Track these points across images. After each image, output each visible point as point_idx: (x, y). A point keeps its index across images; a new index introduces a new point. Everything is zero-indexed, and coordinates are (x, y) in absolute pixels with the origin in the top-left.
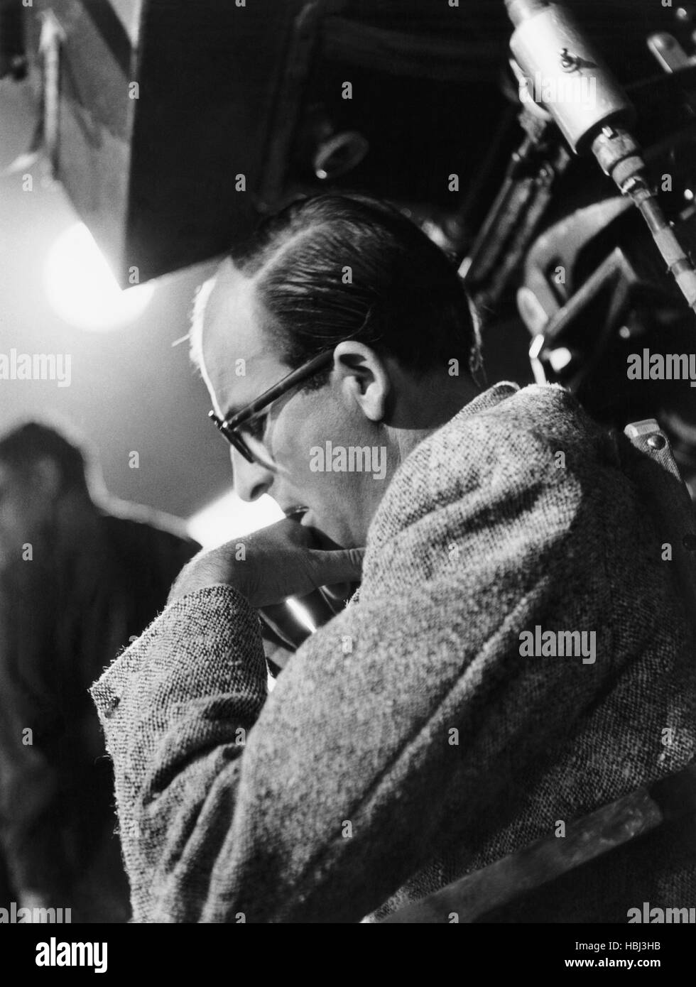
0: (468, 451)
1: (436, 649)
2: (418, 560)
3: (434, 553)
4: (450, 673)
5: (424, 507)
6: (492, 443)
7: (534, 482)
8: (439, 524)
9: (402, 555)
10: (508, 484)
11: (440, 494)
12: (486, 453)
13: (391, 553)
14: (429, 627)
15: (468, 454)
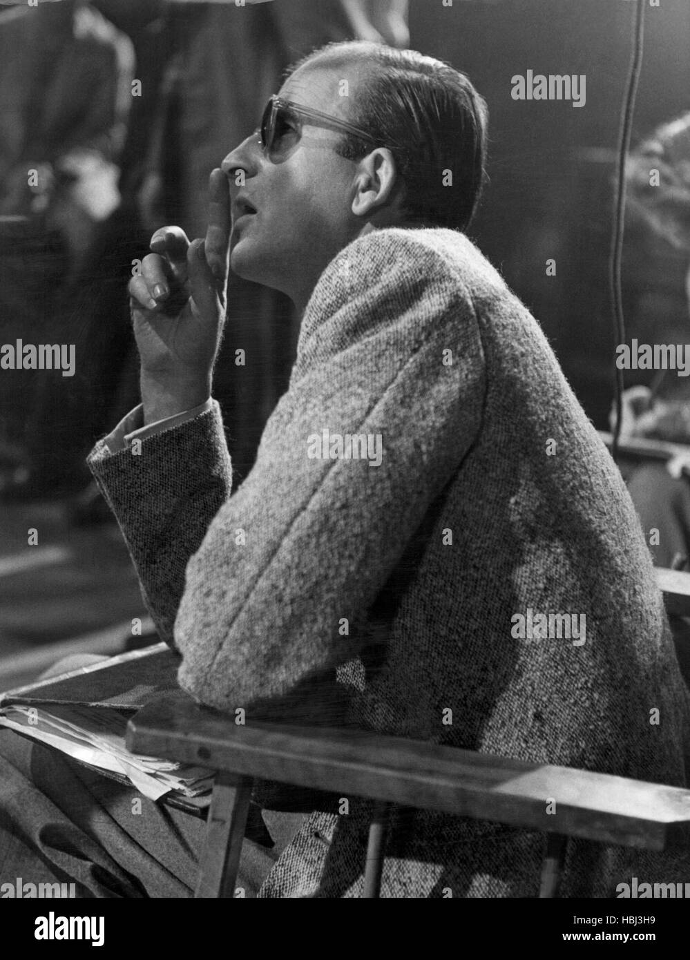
0: (374, 254)
1: (347, 400)
2: (336, 346)
3: (348, 339)
4: (359, 415)
5: (340, 298)
6: (392, 249)
7: (421, 277)
8: (351, 316)
9: (324, 343)
10: (402, 279)
11: (352, 288)
12: (388, 256)
13: (315, 343)
14: (341, 388)
15: (374, 257)
